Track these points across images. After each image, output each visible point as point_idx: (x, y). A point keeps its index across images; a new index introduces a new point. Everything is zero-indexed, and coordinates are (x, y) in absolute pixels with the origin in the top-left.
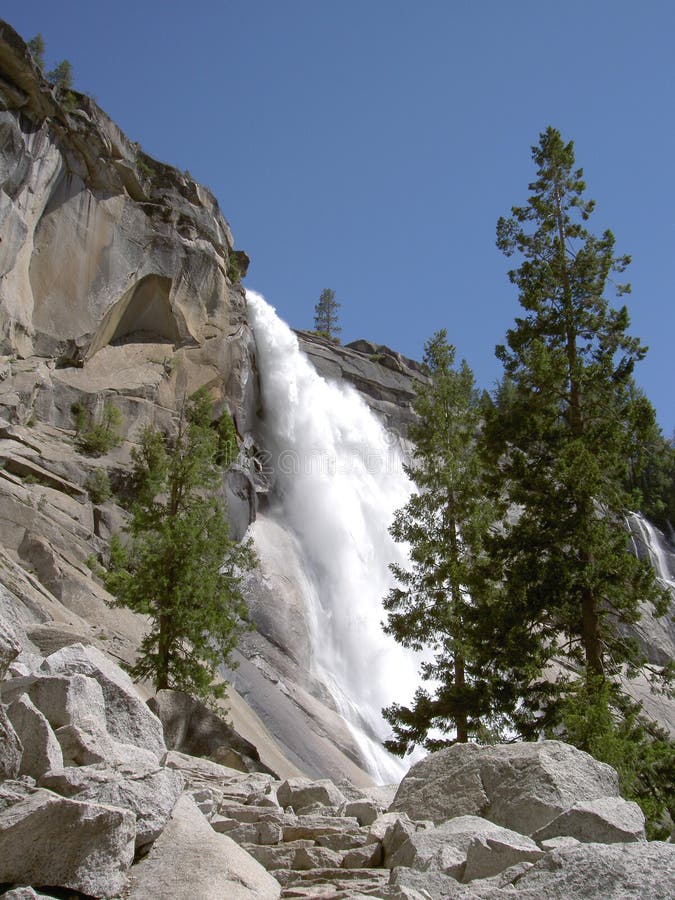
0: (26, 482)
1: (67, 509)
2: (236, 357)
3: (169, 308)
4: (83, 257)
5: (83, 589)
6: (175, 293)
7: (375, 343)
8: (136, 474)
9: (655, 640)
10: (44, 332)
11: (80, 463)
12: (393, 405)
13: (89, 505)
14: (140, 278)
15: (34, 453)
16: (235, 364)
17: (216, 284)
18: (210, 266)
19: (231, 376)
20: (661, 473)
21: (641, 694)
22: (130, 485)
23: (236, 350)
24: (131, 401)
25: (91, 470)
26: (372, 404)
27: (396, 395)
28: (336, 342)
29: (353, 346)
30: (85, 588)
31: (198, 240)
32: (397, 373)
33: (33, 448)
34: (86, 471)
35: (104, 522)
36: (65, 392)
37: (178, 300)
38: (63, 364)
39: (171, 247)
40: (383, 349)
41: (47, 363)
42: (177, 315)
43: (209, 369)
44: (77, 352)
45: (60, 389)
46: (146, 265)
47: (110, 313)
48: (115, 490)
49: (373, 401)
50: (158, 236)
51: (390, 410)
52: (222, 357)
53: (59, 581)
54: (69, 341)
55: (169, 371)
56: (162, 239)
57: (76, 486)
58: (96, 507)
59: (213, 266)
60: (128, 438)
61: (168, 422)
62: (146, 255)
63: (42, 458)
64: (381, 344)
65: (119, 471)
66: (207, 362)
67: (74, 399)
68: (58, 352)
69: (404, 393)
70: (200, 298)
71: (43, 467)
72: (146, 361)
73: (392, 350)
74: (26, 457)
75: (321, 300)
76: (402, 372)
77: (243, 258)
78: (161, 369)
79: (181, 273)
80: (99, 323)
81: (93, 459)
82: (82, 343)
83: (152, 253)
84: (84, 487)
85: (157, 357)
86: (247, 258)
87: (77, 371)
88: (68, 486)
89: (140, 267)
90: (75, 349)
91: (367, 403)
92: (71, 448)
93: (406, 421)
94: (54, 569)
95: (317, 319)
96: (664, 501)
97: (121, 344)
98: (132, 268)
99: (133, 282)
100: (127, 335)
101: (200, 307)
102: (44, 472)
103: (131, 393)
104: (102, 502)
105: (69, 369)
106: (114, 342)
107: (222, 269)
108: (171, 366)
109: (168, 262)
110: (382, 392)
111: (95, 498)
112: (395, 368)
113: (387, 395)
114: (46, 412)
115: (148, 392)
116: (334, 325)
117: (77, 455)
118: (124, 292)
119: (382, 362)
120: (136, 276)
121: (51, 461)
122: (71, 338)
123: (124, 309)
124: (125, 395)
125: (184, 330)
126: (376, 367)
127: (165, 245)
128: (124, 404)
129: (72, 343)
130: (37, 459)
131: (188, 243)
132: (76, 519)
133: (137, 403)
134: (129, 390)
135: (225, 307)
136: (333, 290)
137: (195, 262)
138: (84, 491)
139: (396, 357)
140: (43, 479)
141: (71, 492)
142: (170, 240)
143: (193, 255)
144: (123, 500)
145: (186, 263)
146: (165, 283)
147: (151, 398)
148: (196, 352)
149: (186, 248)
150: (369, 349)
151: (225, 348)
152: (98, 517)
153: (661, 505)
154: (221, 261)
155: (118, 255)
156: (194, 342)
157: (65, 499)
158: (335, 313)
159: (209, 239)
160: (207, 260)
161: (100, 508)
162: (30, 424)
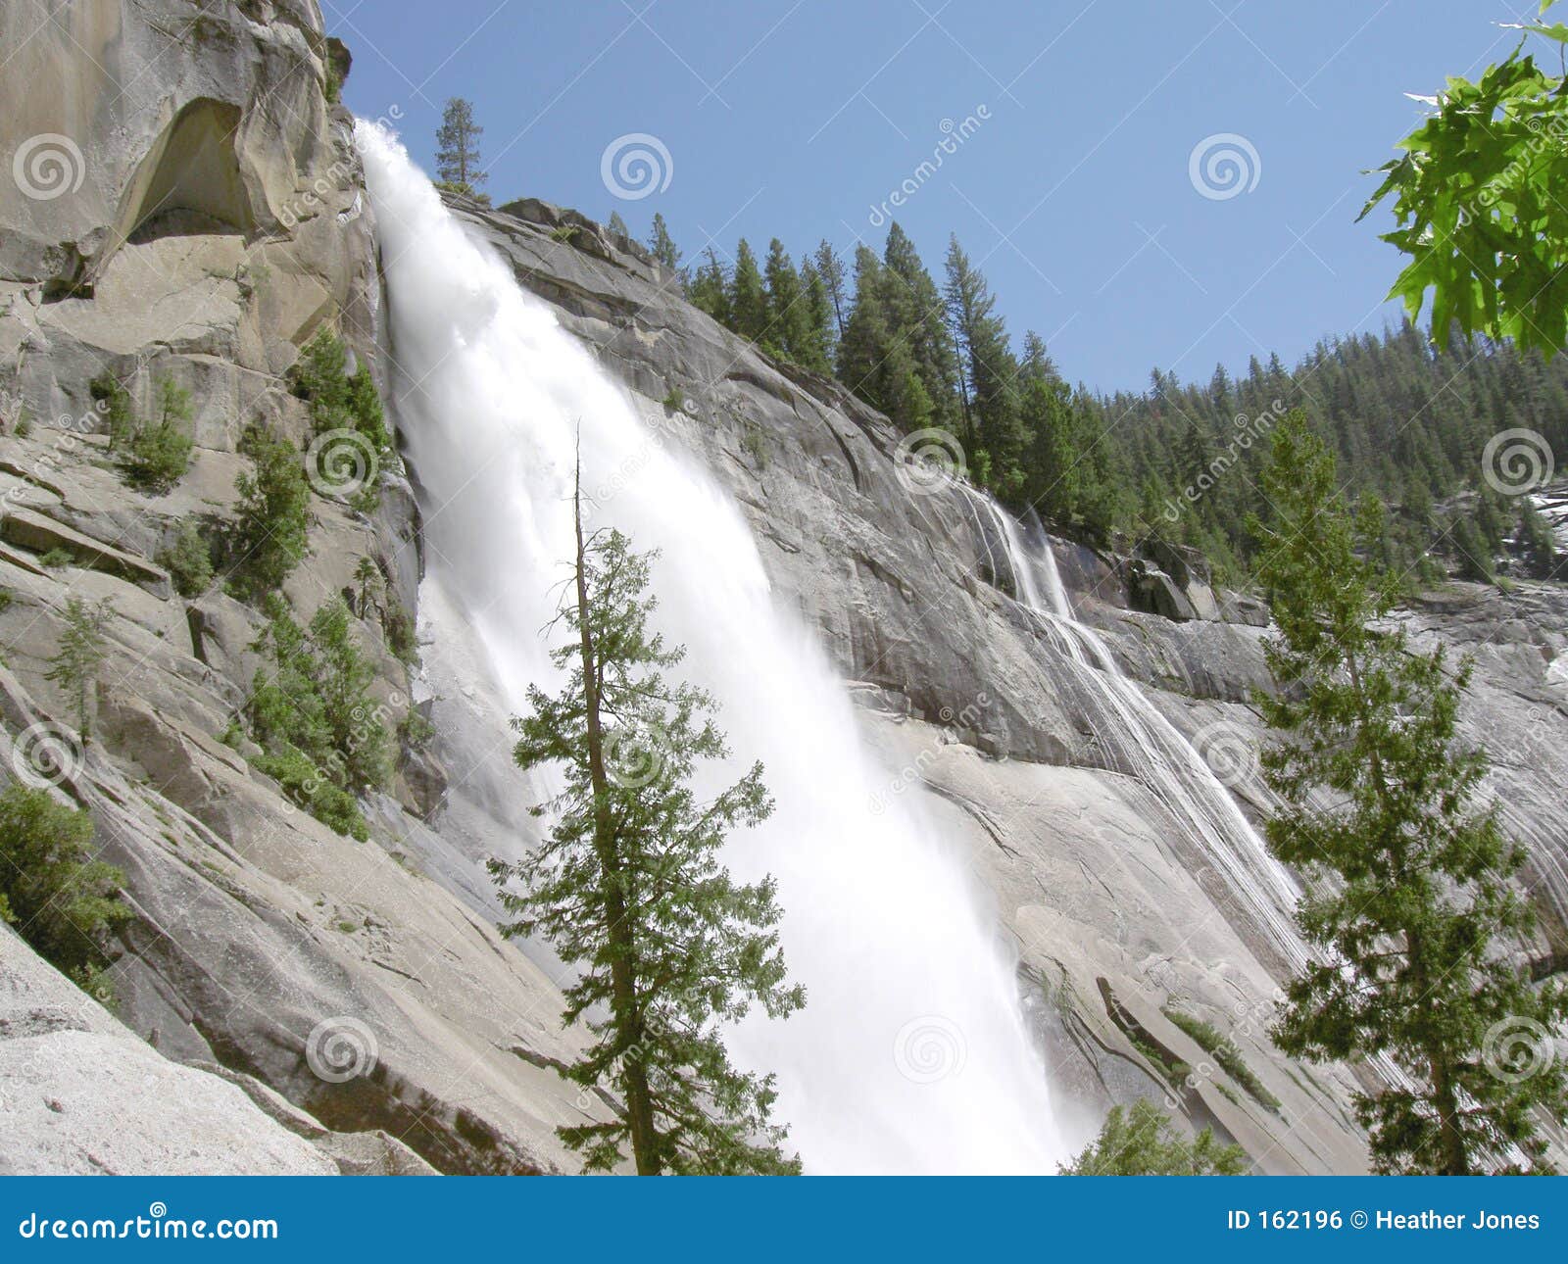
0: (49, 564)
1: (142, 618)
2: (357, 256)
3: (234, 166)
4: (67, 66)
5: (268, 817)
6: (244, 133)
7: (557, 204)
8: (244, 523)
9: (1043, 721)
10: (13, 228)
11: (139, 511)
12: (604, 326)
13: (176, 600)
14: (180, 106)
15: (48, 498)
16: (356, 271)
17: (312, 111)
18: (302, 76)
19: (351, 293)
20: (1018, 422)
21: (1039, 820)
22: (238, 546)
23: (355, 240)
24: (196, 364)
25: (162, 524)
26: (571, 325)
27: (608, 305)
28: (484, 201)
29: (516, 209)
30: (269, 814)
31: (276, 24)
32: (601, 262)
33: (45, 486)
34: (154, 527)
35: (212, 634)
36: (74, 354)
37: (248, 145)
38: (55, 293)
39: (233, 41)
40: (572, 216)
41: (26, 294)
42: (248, 176)
43: (315, 282)
44: (81, 268)
45: (64, 351)
46: (188, 79)
47: (133, 182)
48: (218, 563)
49: (571, 319)
50: (204, 19)
51: (603, 336)
52: (333, 260)
53: (216, 803)
54: (64, 244)
55: (247, 294)
56: (213, 23)
57: (143, 562)
58: (190, 602)
59: (306, 77)
60: (199, 441)
61: (262, 399)
62: (186, 56)
63: (69, 509)
64: (567, 206)
65: (212, 519)
66: (310, 268)
67: (96, 368)
68: (48, 270)
69: (622, 302)
70: (286, 142)
71: (74, 527)
72: (202, 274)
73: (589, 217)
74: (37, 509)
75: (447, 119)
76: (609, 260)
77: (340, 53)
78: (235, 290)
79: (255, 95)
80: (116, 203)
81: (158, 498)
82: (89, 249)
83: (196, 52)
84: (157, 561)
85: (219, 265)
86: (347, 52)
87: (84, 305)
88: (128, 564)
89: (179, 83)
90: (76, 262)
91: (564, 325)
92: (113, 478)
93: (630, 354)
94: (196, 776)
95: (442, 157)
96: (1024, 469)
97: (150, 240)
98: (165, 85)
99: (168, 117)
100: (155, 219)
101: (285, 157)
102: (80, 539)
103: (191, 346)
104: (199, 592)
105: (68, 303)
106: (136, 238)
107: (320, 81)
108: (250, 281)
109: (228, 70)
110: (585, 302)
111: (186, 586)
112: (596, 253)
113: (593, 306)
114: (44, 399)
115: (218, 343)
116: (473, 167)
117: (128, 491)
118: (155, 135)
119: (574, 241)
120: (173, 103)
121: (87, 514)
122: (69, 238)
123: (153, 171)
124: (183, 351)
125: (262, 207)
126: (567, 251)
127: (221, 36)
128: (183, 371)
129: (70, 248)
130: (59, 511)
131: (260, 31)
132: (160, 634)
133: (206, 367)
134: (190, 342)
135: (327, 155)
136: (467, 100)
137: (276, 67)
138: (161, 571)
139: (596, 232)
140: (80, 555)
141: (138, 576)
142: (229, 28)
143: (273, 56)
144: (236, 582)
145: (262, 71)
146: (228, 116)
147: (230, 353)
148: (284, 249)
149: (259, 43)
150: (546, 216)
151: (336, 238)
152: (198, 624)
153: (1019, 476)
154: (318, 64)
155: (136, 61)
156: (279, 229)
157: (129, 595)
158: (475, 143)
159: (296, 22)
160: (297, 64)
161: (199, 604)
162: (22, 432)
